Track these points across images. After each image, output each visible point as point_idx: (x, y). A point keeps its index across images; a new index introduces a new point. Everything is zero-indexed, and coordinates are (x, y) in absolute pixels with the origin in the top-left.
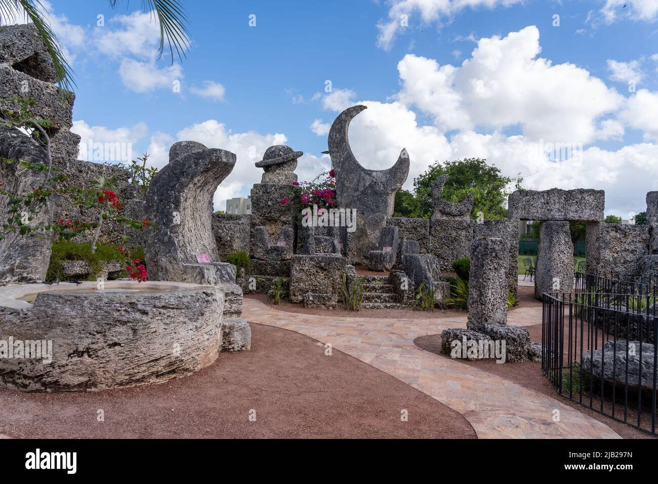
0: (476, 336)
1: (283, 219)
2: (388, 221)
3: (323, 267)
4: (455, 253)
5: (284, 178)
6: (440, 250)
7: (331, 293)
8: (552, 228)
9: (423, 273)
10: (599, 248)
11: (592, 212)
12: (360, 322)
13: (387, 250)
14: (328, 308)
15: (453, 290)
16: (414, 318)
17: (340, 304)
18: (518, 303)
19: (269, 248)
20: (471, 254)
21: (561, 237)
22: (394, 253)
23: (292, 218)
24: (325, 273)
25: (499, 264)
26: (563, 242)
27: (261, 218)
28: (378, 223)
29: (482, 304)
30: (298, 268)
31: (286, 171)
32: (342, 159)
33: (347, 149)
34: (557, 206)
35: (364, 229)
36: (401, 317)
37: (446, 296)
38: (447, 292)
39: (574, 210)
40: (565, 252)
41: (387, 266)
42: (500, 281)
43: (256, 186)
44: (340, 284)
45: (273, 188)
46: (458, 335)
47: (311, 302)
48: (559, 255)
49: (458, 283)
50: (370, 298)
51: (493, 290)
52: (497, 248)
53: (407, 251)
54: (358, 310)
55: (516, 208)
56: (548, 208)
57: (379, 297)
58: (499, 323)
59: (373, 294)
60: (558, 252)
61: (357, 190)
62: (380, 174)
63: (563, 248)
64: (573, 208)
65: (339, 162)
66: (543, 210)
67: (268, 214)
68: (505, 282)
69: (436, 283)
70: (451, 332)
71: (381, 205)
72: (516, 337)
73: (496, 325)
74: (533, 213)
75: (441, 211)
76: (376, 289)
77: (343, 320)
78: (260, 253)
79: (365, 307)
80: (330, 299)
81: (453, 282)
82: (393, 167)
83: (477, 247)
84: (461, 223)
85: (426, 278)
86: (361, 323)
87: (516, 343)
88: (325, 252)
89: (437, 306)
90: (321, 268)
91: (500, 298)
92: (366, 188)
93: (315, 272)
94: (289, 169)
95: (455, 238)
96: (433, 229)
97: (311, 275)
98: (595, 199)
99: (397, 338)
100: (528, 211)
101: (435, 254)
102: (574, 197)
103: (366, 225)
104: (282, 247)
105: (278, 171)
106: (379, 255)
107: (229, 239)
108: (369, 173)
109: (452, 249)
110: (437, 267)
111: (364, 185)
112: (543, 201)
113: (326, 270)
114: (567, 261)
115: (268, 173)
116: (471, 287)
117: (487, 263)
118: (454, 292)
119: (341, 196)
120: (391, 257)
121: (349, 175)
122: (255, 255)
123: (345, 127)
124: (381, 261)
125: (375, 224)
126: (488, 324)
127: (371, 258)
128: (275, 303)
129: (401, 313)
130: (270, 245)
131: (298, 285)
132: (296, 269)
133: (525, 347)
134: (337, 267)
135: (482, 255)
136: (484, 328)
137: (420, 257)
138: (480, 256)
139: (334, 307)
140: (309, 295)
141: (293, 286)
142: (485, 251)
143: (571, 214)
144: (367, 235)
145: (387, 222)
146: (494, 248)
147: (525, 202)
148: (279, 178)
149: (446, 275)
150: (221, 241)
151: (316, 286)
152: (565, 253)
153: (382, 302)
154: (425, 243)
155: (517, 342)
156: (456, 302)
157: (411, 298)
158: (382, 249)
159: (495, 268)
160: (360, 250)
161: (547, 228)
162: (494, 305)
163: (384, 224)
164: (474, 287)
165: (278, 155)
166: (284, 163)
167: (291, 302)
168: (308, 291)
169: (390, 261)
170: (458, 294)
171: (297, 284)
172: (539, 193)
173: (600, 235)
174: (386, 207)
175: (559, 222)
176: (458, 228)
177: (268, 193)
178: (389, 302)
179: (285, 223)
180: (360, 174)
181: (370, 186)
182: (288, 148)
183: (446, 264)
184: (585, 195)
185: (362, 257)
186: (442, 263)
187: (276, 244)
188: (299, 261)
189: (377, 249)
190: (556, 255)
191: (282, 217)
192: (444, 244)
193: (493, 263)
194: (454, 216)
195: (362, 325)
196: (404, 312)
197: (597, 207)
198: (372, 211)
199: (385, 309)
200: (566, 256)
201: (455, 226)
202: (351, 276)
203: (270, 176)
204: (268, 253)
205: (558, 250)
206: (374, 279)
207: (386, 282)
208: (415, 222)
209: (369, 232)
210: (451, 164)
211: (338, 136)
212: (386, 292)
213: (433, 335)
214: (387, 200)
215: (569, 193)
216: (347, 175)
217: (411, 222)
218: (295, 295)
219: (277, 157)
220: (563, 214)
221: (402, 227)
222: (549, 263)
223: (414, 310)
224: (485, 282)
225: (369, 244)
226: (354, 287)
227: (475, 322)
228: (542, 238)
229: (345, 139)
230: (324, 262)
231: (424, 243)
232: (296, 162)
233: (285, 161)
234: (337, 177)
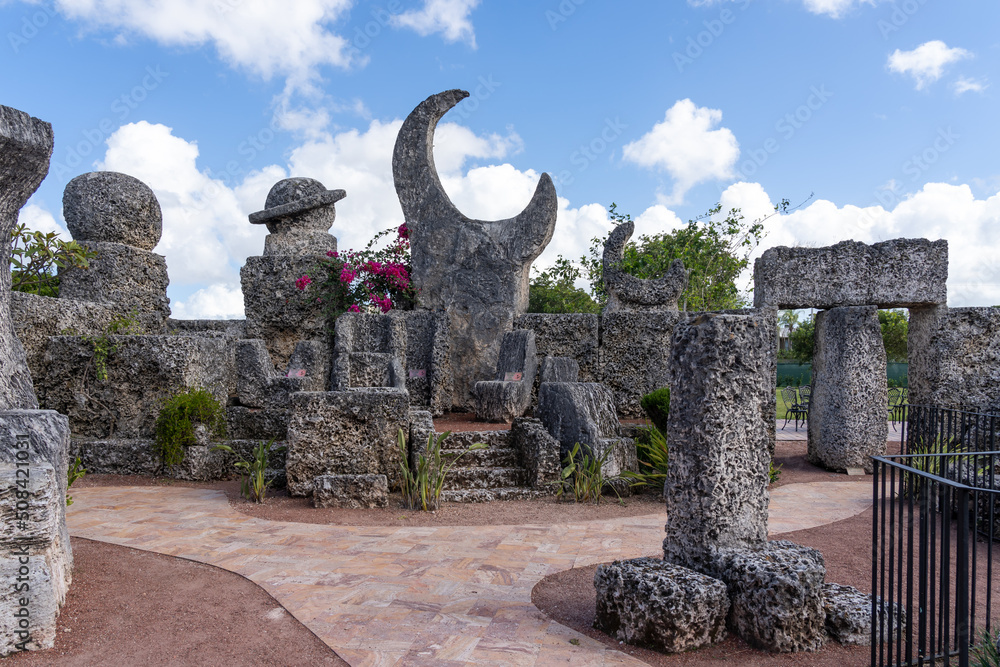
0: (685, 581)
1: (308, 325)
2: (516, 321)
3: (358, 417)
4: (651, 380)
5: (306, 242)
6: (620, 375)
7: (376, 471)
8: (844, 320)
9: (578, 421)
10: (936, 359)
11: (923, 285)
12: (424, 537)
13: (512, 379)
14: (367, 507)
15: (642, 454)
16: (555, 522)
17: (395, 496)
18: (778, 476)
19: (269, 382)
20: (672, 362)
21: (862, 337)
22: (526, 384)
23: (326, 322)
24: (363, 428)
25: (744, 385)
26: (867, 347)
27: (263, 325)
28: (497, 325)
29: (701, 492)
30: (301, 421)
31: (311, 229)
32: (421, 201)
33: (430, 178)
34: (853, 275)
35: (469, 339)
36: (525, 520)
37: (629, 468)
38: (632, 459)
39: (888, 283)
40: (872, 368)
41: (514, 411)
42: (749, 429)
43: (251, 261)
44: (396, 452)
45: (284, 264)
46: (638, 583)
47: (326, 495)
48: (858, 375)
49: (652, 440)
50: (465, 479)
51: (731, 455)
52: (739, 342)
53: (553, 378)
54: (433, 508)
55: (771, 284)
56: (835, 280)
57: (484, 476)
58: (748, 540)
59: (474, 469)
60: (856, 368)
61: (452, 262)
62: (499, 228)
63: (866, 359)
64: (884, 280)
65: (416, 207)
66: (826, 285)
67: (277, 316)
68: (762, 433)
69: (606, 441)
70: (619, 570)
71: (502, 290)
72: (797, 583)
73: (739, 546)
74: (804, 292)
75: (620, 297)
76: (480, 460)
77: (386, 536)
78: (250, 394)
79: (451, 500)
80: (369, 486)
81: (644, 438)
82: (524, 213)
83: (687, 342)
84: (661, 318)
85: (585, 432)
86: (423, 542)
87: (796, 601)
88: (374, 385)
89: (609, 491)
90: (354, 418)
91: (749, 475)
92: (469, 257)
93: (340, 427)
94: (316, 224)
95: (649, 351)
96: (605, 334)
97: (330, 435)
98: (929, 259)
99: (493, 582)
100: (795, 288)
101: (611, 383)
102: (886, 257)
103: (473, 331)
104: (295, 381)
105: (294, 230)
106: (495, 389)
107: (173, 365)
108: (476, 226)
109: (644, 372)
110: (609, 407)
111: (467, 251)
112: (824, 267)
113: (364, 422)
114: (874, 386)
115: (275, 235)
116: (673, 450)
117: (712, 383)
118: (646, 458)
119: (421, 274)
120: (521, 392)
121: (436, 232)
122: (241, 399)
123: (425, 134)
124: (500, 400)
125: (492, 327)
126: (718, 546)
127: (479, 395)
128: (254, 499)
129: (529, 509)
130: (271, 377)
131: (304, 457)
132: (296, 423)
133: (819, 607)
134: (388, 415)
135: (700, 363)
136: (708, 557)
137: (573, 388)
138: (693, 366)
139: (379, 503)
140: (322, 480)
141: (293, 459)
142: (707, 351)
143: (882, 291)
144: (474, 352)
145: (514, 324)
146: (731, 342)
147: (789, 271)
148: (299, 242)
149: (631, 424)
150: (158, 370)
151: (342, 458)
152: (870, 371)
153: (490, 488)
154: (591, 361)
155: (799, 596)
156: (649, 480)
157: (553, 476)
158: (502, 379)
159: (736, 397)
160: (461, 382)
161: (833, 322)
162: (733, 495)
163: (508, 327)
164: (680, 449)
165: (293, 198)
166: (306, 212)
167: (289, 494)
168: (324, 470)
169: (518, 401)
170: (653, 464)
171: (299, 455)
172: (815, 251)
173: (939, 332)
174: (512, 294)
175: (858, 308)
176: (656, 330)
177: (275, 274)
178: (507, 485)
179: (313, 334)
180: (458, 230)
181: (479, 251)
182: (313, 182)
183: (633, 402)
184: (909, 251)
185: (466, 396)
186: (624, 400)
187: (287, 374)
188: (304, 405)
189: (495, 377)
190: (852, 374)
191: (306, 322)
192: (629, 362)
193: (729, 381)
194: (648, 305)
195: (424, 547)
196: (534, 507)
197: (933, 275)
198: (484, 302)
199: (496, 502)
200: (873, 376)
201: (649, 325)
202: (420, 433)
203: (280, 240)
204: (266, 393)
205: (857, 364)
206: (477, 439)
207: (503, 443)
208: (570, 322)
209: (478, 344)
210: (651, 239)
211: (411, 153)
212: (503, 466)
213: (587, 568)
214: (512, 280)
215: (876, 248)
216: (432, 233)
217: (561, 322)
218: (296, 480)
219: (290, 200)
220: (865, 291)
221: (543, 332)
222: (838, 392)
223: (558, 501)
224: (708, 432)
225: (479, 369)
226: (426, 457)
227: (684, 541)
228: (823, 342)
229: (426, 160)
230: (359, 405)
231: (588, 363)
232: (332, 210)
233: (307, 207)
234: (413, 237)
